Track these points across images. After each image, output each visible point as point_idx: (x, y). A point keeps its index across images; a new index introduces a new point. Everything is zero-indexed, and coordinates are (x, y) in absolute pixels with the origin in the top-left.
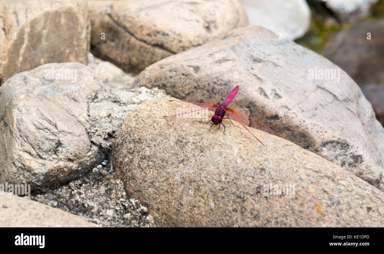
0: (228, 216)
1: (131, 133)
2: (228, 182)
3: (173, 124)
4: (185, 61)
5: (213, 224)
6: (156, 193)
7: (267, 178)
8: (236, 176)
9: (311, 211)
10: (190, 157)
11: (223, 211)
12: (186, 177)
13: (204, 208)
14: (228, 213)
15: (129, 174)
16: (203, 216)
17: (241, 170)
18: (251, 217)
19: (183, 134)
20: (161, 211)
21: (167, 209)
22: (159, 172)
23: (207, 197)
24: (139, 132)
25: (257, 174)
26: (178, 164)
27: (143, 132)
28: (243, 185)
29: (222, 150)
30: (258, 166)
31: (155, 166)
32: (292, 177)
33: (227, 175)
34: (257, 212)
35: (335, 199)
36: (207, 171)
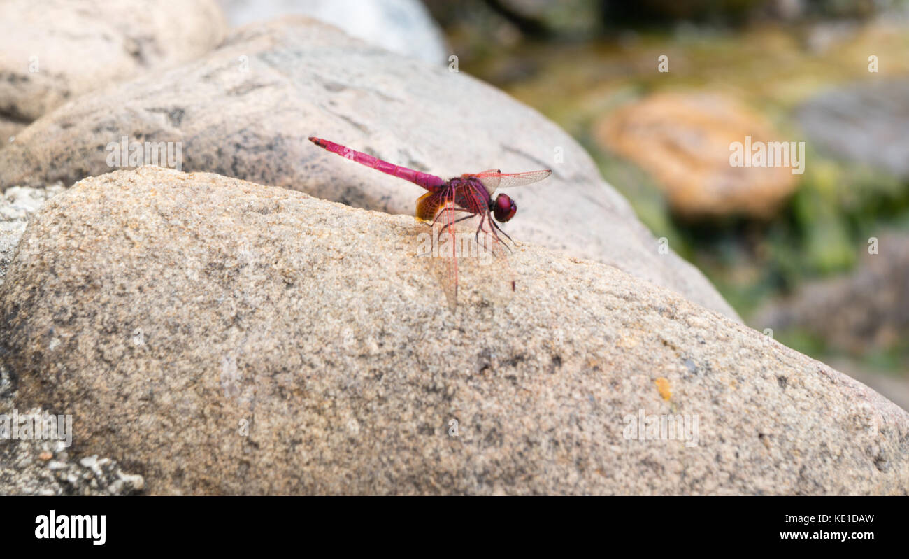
0: (405, 448)
1: (57, 264)
2: (388, 353)
3: (186, 223)
4: (136, 98)
5: (364, 482)
6: (164, 426)
7: (503, 324)
8: (412, 333)
9: (644, 396)
10: (258, 305)
11: (389, 437)
12: (257, 361)
13: (327, 440)
14: (406, 441)
15: (70, 385)
16: (328, 465)
17: (422, 314)
18: (476, 438)
19: (223, 245)
20: (187, 476)
21: (208, 467)
22: (167, 363)
23: (334, 406)
24: (82, 259)
25: (470, 320)
26: (224, 330)
27: (95, 256)
28: (436, 355)
29: (350, 272)
30: (468, 297)
31: (151, 349)
32: (570, 313)
33: (382, 334)
34: (495, 421)
35: (696, 360)
36: (320, 335)
